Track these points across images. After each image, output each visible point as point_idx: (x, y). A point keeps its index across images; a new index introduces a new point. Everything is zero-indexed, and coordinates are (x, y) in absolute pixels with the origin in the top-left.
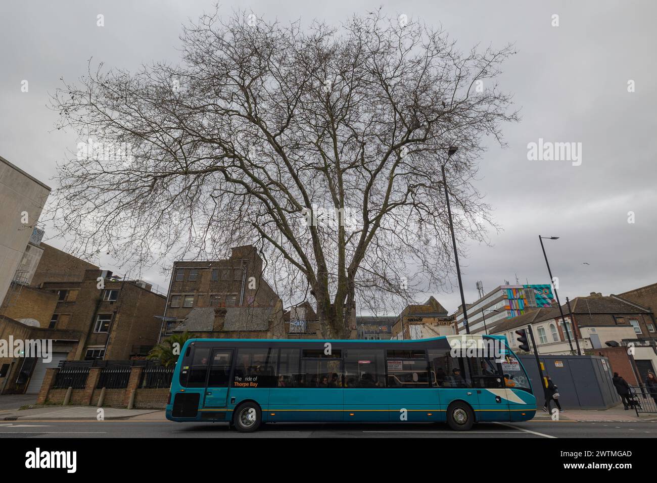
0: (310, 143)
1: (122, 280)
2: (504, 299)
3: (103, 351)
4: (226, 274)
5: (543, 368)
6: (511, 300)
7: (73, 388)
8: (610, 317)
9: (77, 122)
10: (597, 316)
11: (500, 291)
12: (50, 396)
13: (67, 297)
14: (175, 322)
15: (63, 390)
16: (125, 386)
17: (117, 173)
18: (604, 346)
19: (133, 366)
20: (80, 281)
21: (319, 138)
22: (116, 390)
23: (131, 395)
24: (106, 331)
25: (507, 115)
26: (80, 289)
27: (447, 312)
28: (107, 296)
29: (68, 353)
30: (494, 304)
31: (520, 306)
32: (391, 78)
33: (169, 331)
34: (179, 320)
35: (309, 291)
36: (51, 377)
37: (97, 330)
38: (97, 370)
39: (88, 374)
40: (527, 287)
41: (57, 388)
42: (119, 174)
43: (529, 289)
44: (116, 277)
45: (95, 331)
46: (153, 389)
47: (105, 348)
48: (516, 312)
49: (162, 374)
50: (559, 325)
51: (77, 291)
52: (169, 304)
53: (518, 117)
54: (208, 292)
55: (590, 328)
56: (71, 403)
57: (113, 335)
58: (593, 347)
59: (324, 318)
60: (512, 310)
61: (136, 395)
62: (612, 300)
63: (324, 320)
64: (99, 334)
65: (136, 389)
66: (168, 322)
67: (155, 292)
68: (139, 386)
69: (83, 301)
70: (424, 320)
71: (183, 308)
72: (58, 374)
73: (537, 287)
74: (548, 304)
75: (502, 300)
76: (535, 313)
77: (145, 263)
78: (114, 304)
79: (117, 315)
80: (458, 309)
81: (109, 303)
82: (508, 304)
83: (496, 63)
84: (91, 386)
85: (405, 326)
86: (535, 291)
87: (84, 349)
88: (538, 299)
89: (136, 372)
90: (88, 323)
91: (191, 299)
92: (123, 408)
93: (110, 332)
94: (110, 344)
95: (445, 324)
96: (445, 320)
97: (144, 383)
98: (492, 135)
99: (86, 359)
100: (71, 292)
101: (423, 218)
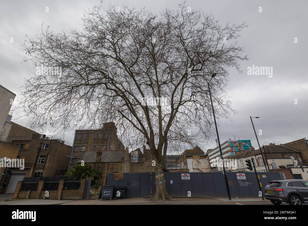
0: (143, 72)
1: (51, 139)
2: (229, 147)
3: (42, 173)
4: (100, 136)
5: (259, 178)
6: (232, 147)
7: (31, 191)
8: (281, 154)
9: (34, 58)
10: (275, 154)
11: (227, 143)
12: (20, 195)
13: (24, 147)
14: (77, 159)
15: (26, 191)
16: (57, 189)
17: (54, 84)
18: (278, 168)
19: (60, 179)
20: (30, 139)
21: (148, 70)
22: (52, 191)
23: (60, 193)
24: (43, 163)
25: (242, 57)
26: (30, 143)
27: (204, 153)
28: (44, 146)
29: (26, 174)
30: (224, 149)
31: (237, 150)
32: (186, 39)
33: (74, 163)
34: (78, 157)
35: (146, 142)
36: (20, 185)
37: (39, 163)
38: (43, 181)
39: (38, 183)
40: (240, 141)
41: (23, 191)
42: (55, 85)
43: (240, 142)
44: (47, 138)
45: (38, 163)
46: (70, 190)
47: (43, 171)
48: (234, 153)
49: (75, 183)
50: (257, 158)
51: (29, 145)
52: (74, 150)
53: (247, 58)
54: (92, 144)
55: (272, 160)
56: (30, 198)
57: (47, 165)
58: (273, 168)
59: (154, 155)
60: (233, 152)
61: (62, 193)
62: (281, 146)
63: (153, 156)
64: (40, 164)
65: (62, 191)
66: (73, 158)
67: (66, 144)
68: (64, 189)
69: (32, 149)
70: (193, 156)
71: (80, 152)
72: (23, 184)
73: (244, 141)
74: (249, 149)
75: (227, 147)
76: (245, 153)
77: (66, 129)
78: (47, 151)
79: (49, 155)
80: (207, 151)
81: (45, 150)
82: (231, 149)
83: (237, 31)
84: (40, 189)
85: (185, 159)
86: (243, 143)
87: (33, 171)
88: (245, 146)
89: (62, 182)
90: (35, 159)
91: (84, 148)
92: (56, 200)
93: (45, 164)
94: (45, 169)
95: (203, 158)
96: (203, 156)
97: (66, 188)
98: (235, 67)
99: (34, 176)
100: (26, 145)
101: (198, 108)
